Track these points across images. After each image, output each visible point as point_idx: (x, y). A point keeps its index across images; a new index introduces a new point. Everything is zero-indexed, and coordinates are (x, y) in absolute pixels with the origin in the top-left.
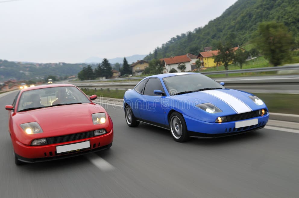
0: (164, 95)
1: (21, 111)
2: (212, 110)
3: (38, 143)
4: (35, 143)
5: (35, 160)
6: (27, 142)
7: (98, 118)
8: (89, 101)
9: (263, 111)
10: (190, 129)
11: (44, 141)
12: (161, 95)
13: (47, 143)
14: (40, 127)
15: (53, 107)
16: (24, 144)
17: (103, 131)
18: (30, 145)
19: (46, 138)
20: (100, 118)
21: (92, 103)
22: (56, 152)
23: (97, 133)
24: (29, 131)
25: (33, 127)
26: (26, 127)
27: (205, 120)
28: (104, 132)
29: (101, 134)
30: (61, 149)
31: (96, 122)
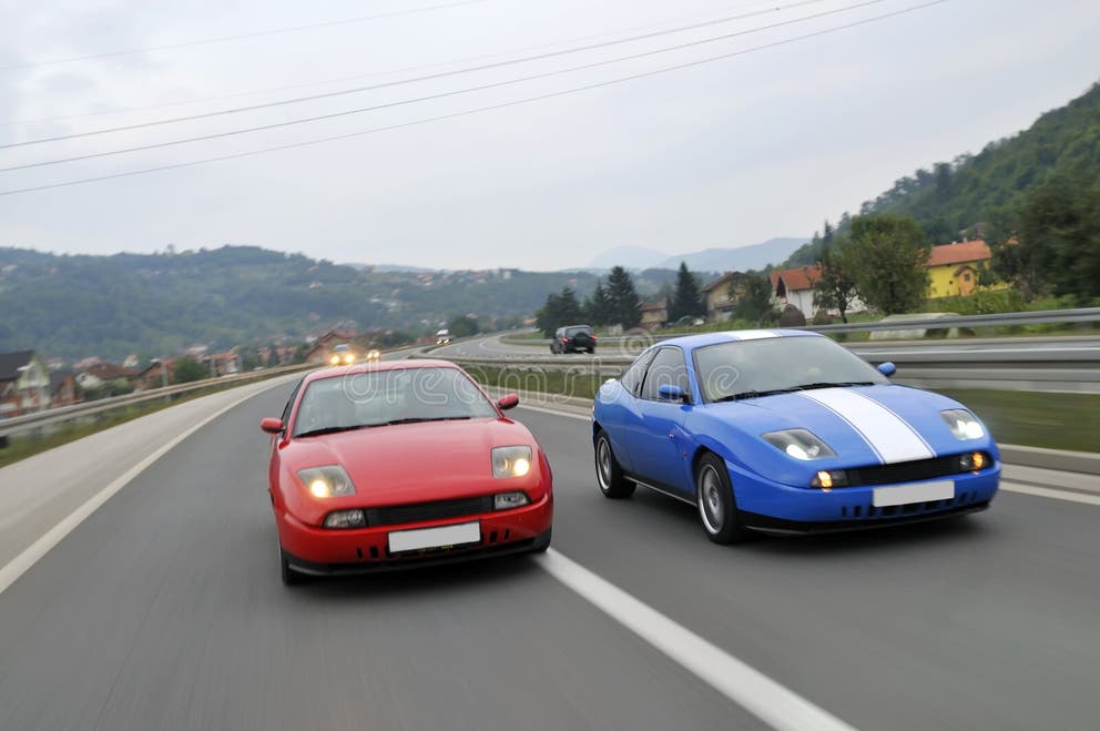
0: (687, 401)
1: (303, 436)
2: (805, 450)
3: (341, 522)
4: (334, 521)
5: (332, 566)
6: (313, 517)
7: (508, 459)
8: (492, 412)
9: (979, 460)
10: (744, 504)
11: (357, 516)
12: (681, 400)
13: (366, 523)
14: (348, 480)
15: (390, 427)
16: (307, 524)
17: (520, 498)
18: (321, 524)
19: (364, 509)
20: (512, 459)
21: (503, 419)
22: (387, 547)
23: (501, 503)
24: (320, 490)
25: (333, 480)
26: (311, 478)
27: (784, 481)
28: (524, 501)
29: (514, 505)
30: (401, 541)
31: (500, 472)
